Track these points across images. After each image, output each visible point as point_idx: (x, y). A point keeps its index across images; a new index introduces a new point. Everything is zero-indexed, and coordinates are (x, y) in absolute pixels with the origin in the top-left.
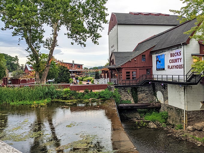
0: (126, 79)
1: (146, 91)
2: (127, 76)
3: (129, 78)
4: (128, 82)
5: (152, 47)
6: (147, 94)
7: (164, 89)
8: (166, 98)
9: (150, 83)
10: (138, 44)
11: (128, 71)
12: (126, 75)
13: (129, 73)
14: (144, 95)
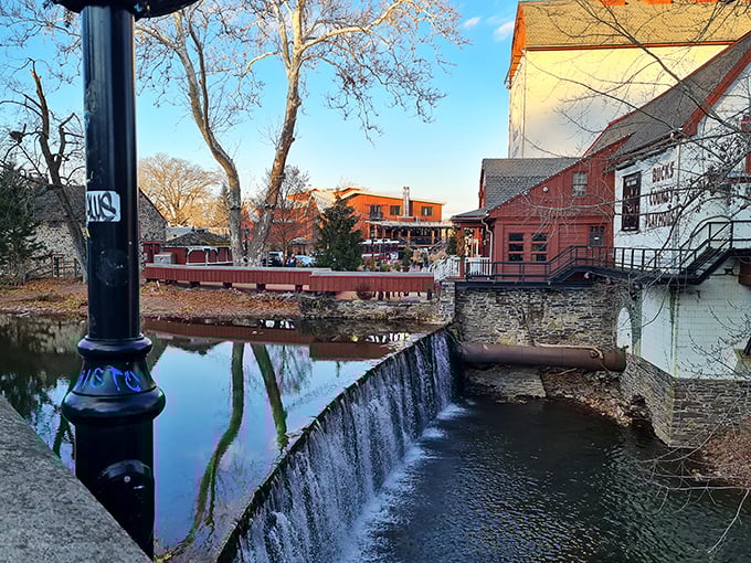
0: (506, 259)
1: (584, 305)
2: (512, 247)
3: (519, 258)
4: (514, 269)
5: (618, 143)
6: (587, 317)
7: (634, 299)
8: (636, 334)
9: (586, 276)
10: (610, 125)
11: (514, 231)
12: (510, 245)
13: (519, 237)
14: (575, 318)
